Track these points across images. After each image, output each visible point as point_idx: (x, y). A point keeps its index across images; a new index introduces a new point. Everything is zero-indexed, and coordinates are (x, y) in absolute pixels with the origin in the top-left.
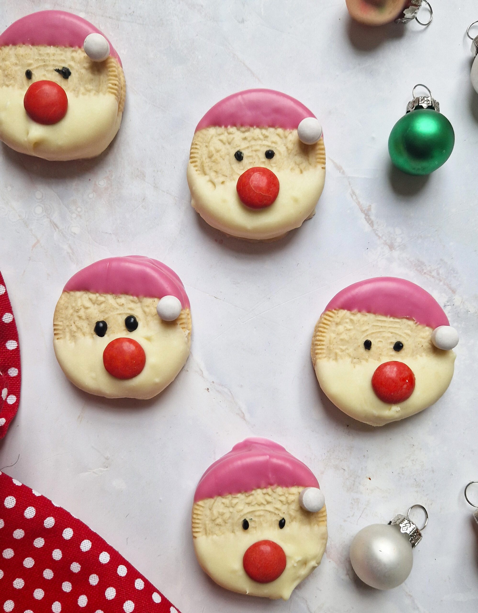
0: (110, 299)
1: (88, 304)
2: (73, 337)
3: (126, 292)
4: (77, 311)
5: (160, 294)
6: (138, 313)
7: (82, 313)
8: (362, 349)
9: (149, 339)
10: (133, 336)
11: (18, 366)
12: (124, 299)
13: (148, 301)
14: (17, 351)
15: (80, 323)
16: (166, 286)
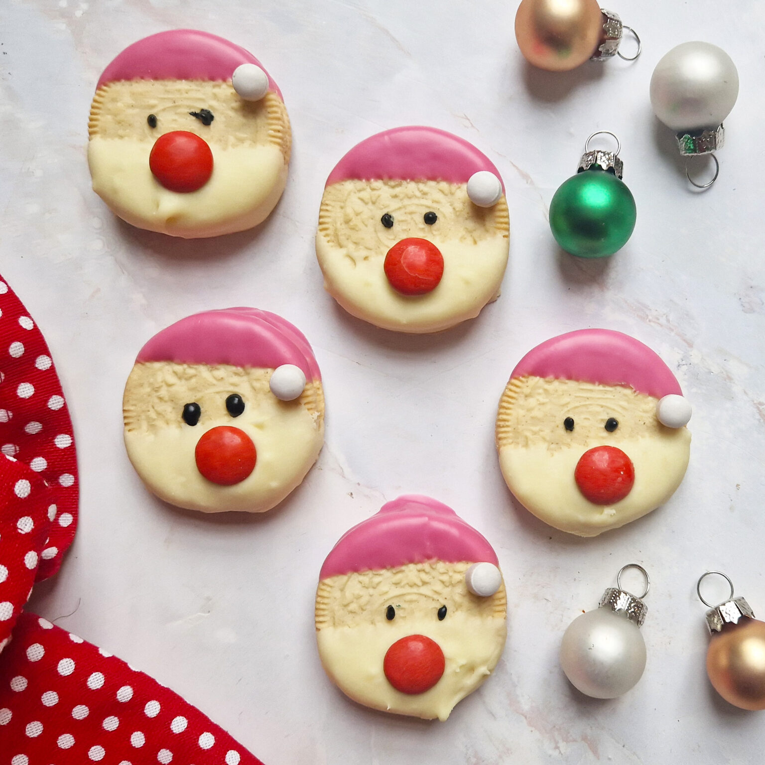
0: (203, 371)
1: (172, 379)
2: (152, 427)
3: (225, 361)
4: (157, 390)
5: (274, 362)
6: (244, 390)
7: (163, 392)
8: (561, 430)
9: (260, 426)
10: (239, 423)
11: (74, 471)
12: (223, 371)
13: (259, 372)
14: (71, 450)
15: (161, 407)
16: (283, 350)
